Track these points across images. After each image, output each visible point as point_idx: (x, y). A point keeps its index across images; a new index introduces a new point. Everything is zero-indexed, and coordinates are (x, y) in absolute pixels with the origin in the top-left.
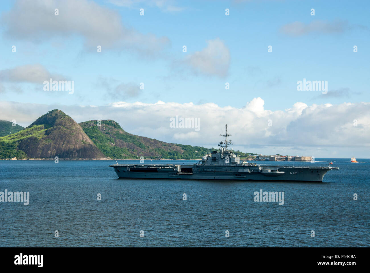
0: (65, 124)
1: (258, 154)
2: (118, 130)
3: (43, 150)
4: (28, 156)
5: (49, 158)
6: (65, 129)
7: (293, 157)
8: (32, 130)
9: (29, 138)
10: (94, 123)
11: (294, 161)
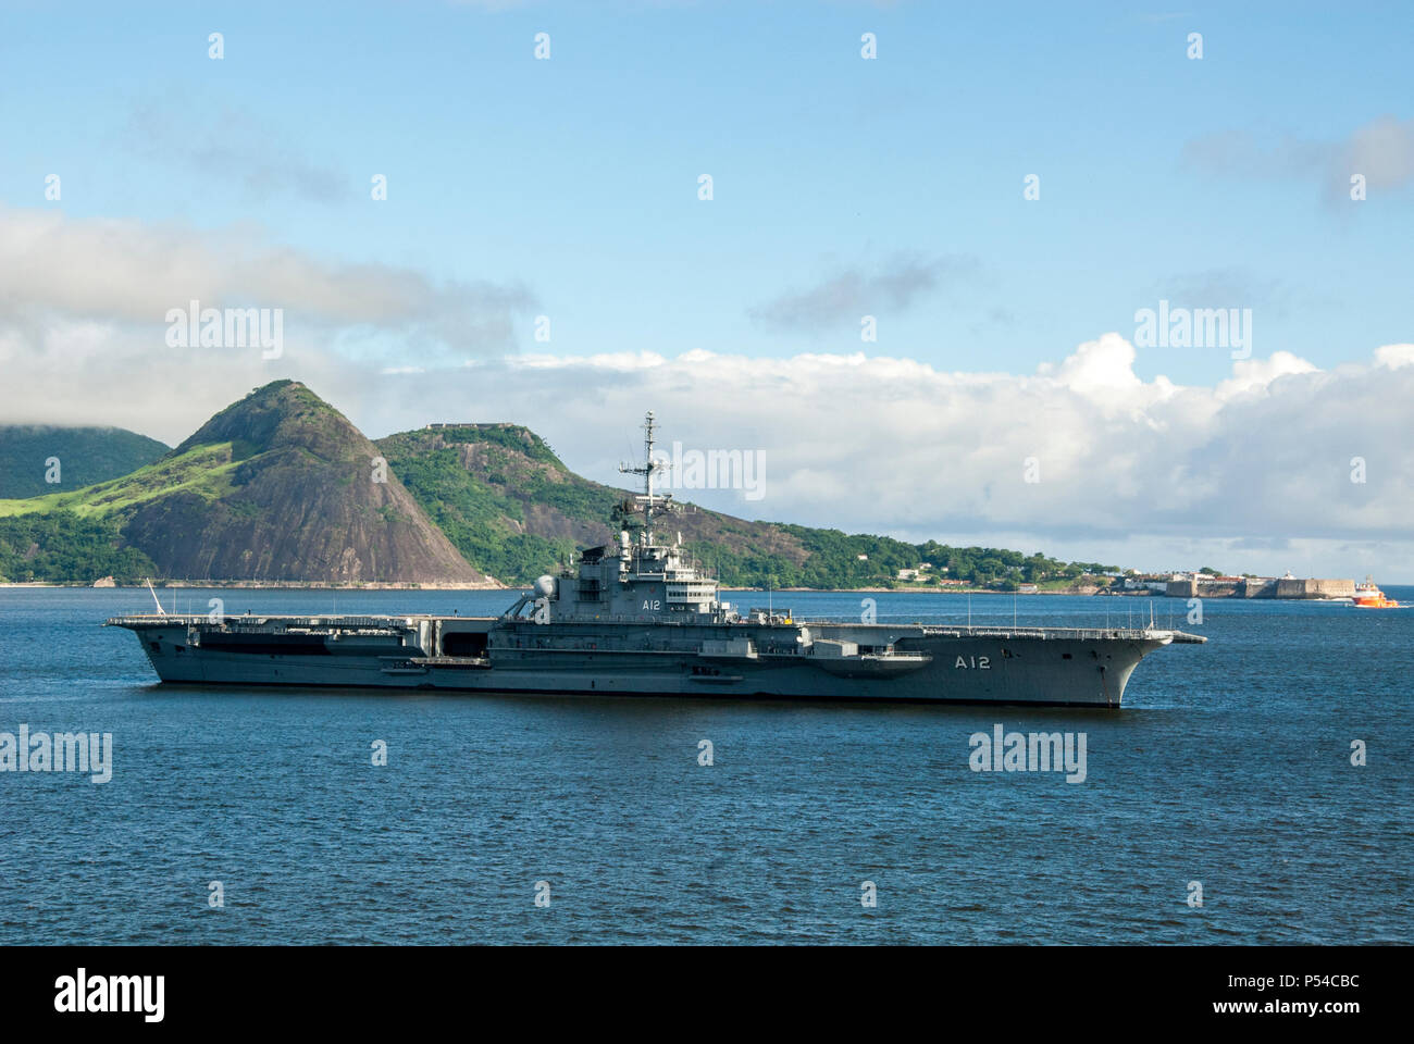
0: (315, 438)
1: (1121, 568)
2: (541, 466)
3: (223, 546)
4: (162, 570)
5: (246, 582)
6: (312, 462)
7: (1269, 580)
8: (186, 464)
9: (167, 499)
10: (444, 439)
11: (1275, 597)
